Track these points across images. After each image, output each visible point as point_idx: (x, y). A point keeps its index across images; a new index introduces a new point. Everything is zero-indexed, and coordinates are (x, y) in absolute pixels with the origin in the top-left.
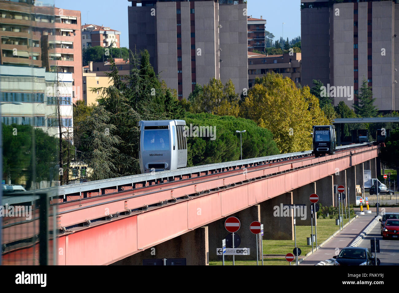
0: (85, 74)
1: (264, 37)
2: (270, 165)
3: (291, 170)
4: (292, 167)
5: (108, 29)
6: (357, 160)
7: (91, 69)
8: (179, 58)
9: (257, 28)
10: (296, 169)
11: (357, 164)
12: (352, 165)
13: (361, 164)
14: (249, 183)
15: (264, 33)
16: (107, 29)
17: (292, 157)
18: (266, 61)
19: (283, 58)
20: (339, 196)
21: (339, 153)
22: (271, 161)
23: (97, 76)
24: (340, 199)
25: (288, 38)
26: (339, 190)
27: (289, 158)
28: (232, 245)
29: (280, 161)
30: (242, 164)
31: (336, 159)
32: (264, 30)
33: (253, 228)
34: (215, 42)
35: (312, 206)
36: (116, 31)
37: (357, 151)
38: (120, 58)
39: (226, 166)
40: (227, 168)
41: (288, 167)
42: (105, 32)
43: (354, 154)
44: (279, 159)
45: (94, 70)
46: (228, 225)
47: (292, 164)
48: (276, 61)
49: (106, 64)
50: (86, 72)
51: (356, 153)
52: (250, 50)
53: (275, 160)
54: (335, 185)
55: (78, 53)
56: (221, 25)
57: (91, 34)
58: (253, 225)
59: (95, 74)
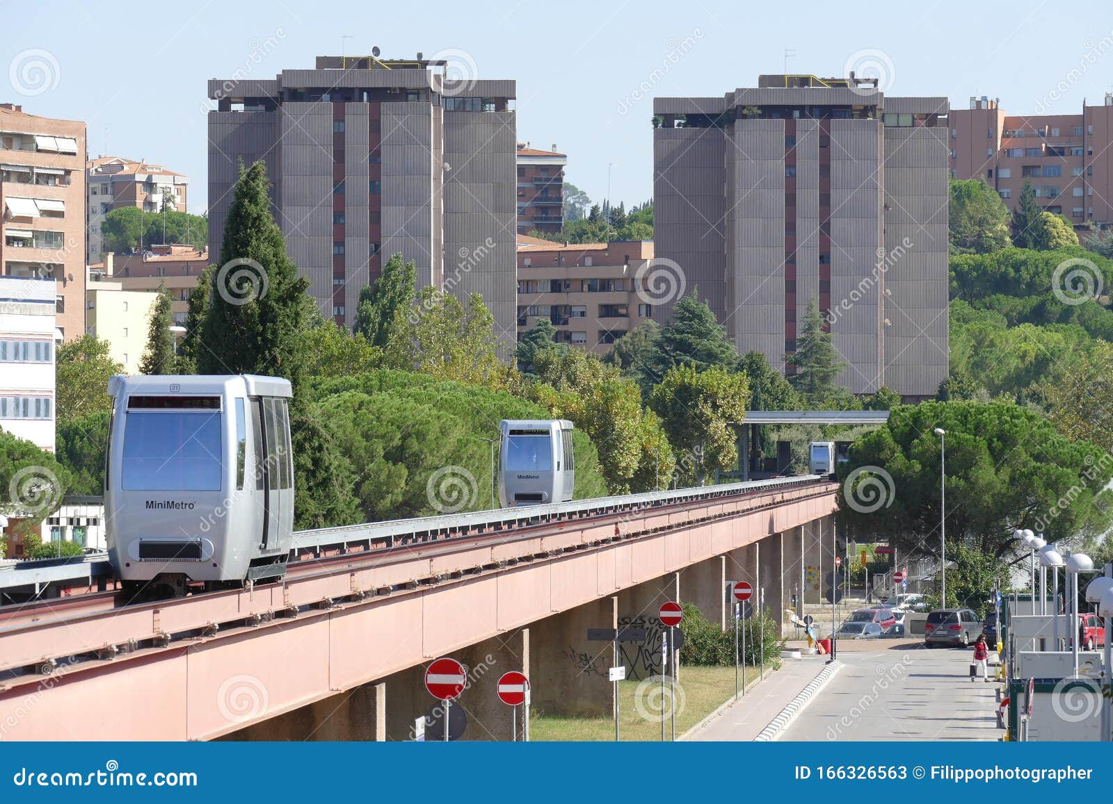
0: (91, 285)
1: (560, 199)
2: (560, 525)
3: (615, 539)
4: (617, 531)
5: (158, 171)
6: (789, 517)
7: (110, 272)
8: (337, 248)
9: (544, 175)
10: (628, 536)
11: (786, 528)
12: (775, 532)
13: (798, 528)
14: (500, 570)
15: (562, 189)
16: (155, 170)
17: (620, 506)
18: (563, 260)
19: (607, 254)
20: (738, 610)
21: (743, 498)
22: (563, 515)
23: (124, 290)
24: (738, 616)
25: (622, 203)
26: (738, 595)
27: (610, 508)
28: (443, 732)
29: (588, 515)
30: (486, 522)
31: (733, 513)
32: (561, 180)
33: (505, 688)
34: (432, 208)
35: (665, 634)
36: (177, 175)
37: (787, 496)
38: (187, 242)
39: (442, 526)
40: (444, 531)
41: (607, 532)
42: (150, 178)
43: (781, 502)
44: (585, 511)
45: (118, 275)
46: (434, 679)
47: (616, 524)
48: (589, 261)
49: (149, 259)
50: (97, 278)
51: (785, 498)
52: (522, 231)
53: (574, 513)
54: (729, 582)
55: (74, 229)
56: (447, 165)
57: (113, 183)
58: (506, 681)
59: (119, 286)
